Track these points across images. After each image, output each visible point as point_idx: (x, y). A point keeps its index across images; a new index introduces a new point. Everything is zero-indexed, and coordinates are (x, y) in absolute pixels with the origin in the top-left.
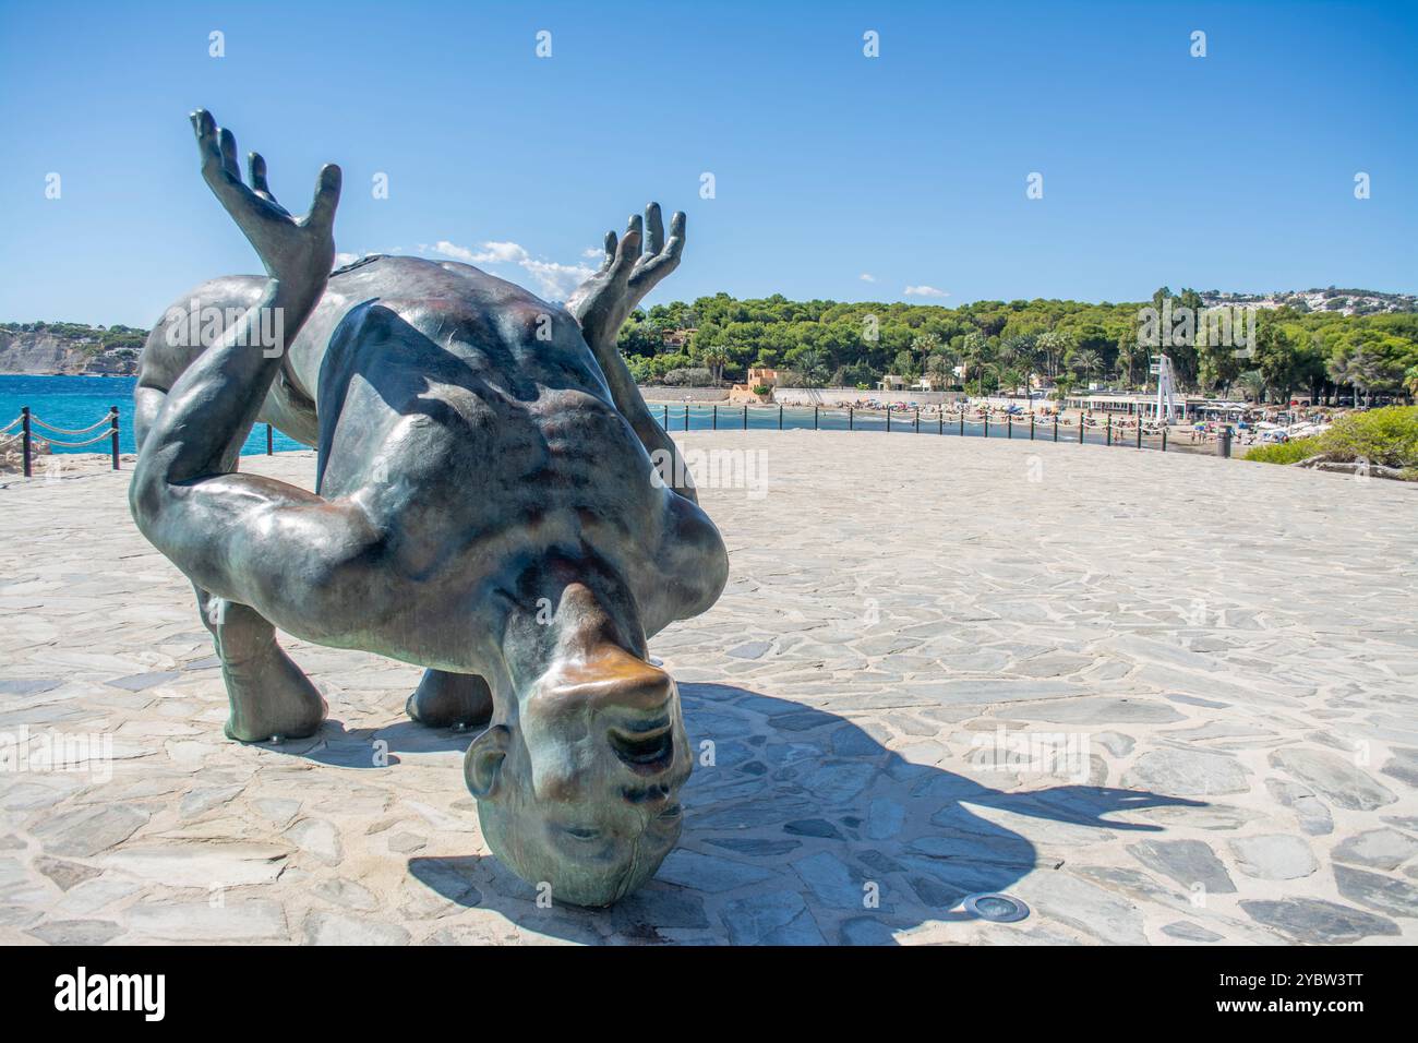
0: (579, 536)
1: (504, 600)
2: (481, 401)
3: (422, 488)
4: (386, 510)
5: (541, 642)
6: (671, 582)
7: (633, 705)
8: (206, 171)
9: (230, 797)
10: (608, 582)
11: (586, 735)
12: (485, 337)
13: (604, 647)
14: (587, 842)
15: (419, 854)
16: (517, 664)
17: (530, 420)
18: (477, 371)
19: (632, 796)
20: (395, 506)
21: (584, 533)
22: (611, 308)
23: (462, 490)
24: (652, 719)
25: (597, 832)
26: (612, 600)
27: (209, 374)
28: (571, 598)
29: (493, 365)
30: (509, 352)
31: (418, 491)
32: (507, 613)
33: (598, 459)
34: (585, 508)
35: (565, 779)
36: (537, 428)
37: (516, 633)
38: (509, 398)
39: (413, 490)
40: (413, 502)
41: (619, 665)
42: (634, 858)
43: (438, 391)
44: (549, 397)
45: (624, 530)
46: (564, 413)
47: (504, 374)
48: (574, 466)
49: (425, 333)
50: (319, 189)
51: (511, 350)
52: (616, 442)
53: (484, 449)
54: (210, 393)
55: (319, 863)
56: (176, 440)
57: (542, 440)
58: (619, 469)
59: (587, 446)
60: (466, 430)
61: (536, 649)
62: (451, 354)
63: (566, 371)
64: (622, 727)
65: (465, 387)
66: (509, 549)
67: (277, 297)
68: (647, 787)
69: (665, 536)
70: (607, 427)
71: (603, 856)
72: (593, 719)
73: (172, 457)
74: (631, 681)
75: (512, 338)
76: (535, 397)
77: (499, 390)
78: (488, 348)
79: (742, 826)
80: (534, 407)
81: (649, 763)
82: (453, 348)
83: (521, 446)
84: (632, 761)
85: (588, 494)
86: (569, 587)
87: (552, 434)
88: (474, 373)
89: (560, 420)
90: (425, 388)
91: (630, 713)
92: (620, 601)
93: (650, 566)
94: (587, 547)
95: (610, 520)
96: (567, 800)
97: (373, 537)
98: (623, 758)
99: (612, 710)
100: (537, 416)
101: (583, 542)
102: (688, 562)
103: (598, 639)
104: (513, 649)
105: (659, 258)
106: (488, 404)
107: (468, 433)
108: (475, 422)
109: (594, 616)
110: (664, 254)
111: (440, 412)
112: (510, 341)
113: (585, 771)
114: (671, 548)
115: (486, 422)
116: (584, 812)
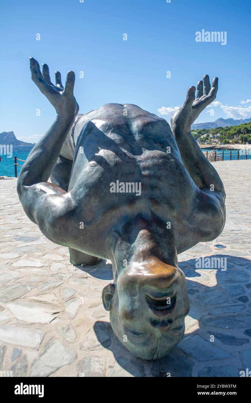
0: (150, 210)
1: (116, 234)
2: (116, 156)
3: (90, 190)
4: (78, 198)
5: (128, 253)
6: (195, 228)
7: (155, 285)
8: (33, 78)
9: (57, 286)
10: (160, 230)
11: (137, 295)
12: (124, 131)
13: (151, 258)
14: (138, 337)
15: (101, 320)
16: (118, 261)
17: (137, 163)
18: (118, 144)
19: (154, 323)
20: (81, 196)
21: (152, 209)
22: (185, 117)
23: (104, 191)
24: (164, 292)
25: (142, 334)
26: (161, 237)
27: (38, 148)
28: (141, 236)
29: (125, 142)
30: (133, 136)
31: (88, 191)
32: (117, 240)
33: (163, 178)
34: (154, 198)
35: (128, 312)
36: (139, 166)
37: (119, 248)
38: (129, 154)
39: (87, 190)
40: (87, 195)
41: (154, 267)
42: (158, 346)
43: (102, 153)
44: (147, 153)
45: (172, 207)
46: (151, 160)
47: (129, 145)
48: (152, 181)
49: (102, 131)
50: (67, 80)
51: (134, 136)
52: (172, 171)
53: (114, 175)
54: (37, 154)
55: (67, 317)
56: (26, 171)
57: (140, 171)
58: (172, 182)
59: (159, 173)
60: (109, 167)
61: (125, 256)
62: (110, 138)
63: (156, 143)
64: (150, 294)
65: (112, 151)
66: (121, 215)
67: (57, 121)
68: (161, 320)
69: (193, 210)
70: (169, 165)
71: (145, 344)
72: (139, 289)
73: (25, 176)
74: (155, 276)
75: (135, 131)
76: (141, 153)
77: (126, 151)
78: (124, 135)
79: (227, 327)
80: (139, 158)
81: (162, 310)
82: (111, 136)
83: (130, 174)
84: (155, 309)
85: (156, 193)
86: (141, 231)
87: (145, 168)
88: (117, 145)
89: (149, 163)
90: (98, 151)
91: (153, 288)
92: (164, 237)
93: (185, 222)
94: (153, 214)
95: (165, 203)
96: (129, 320)
97: (72, 207)
98: (151, 307)
99: (147, 286)
100: (140, 161)
101: (152, 212)
102: (202, 221)
103: (149, 254)
104: (118, 254)
105: (207, 96)
106: (119, 157)
107: (109, 169)
108: (112, 164)
109: (149, 244)
110: (209, 95)
111: (101, 161)
112: (134, 132)
113: (136, 310)
114: (195, 214)
115: (117, 164)
116: (138, 325)
